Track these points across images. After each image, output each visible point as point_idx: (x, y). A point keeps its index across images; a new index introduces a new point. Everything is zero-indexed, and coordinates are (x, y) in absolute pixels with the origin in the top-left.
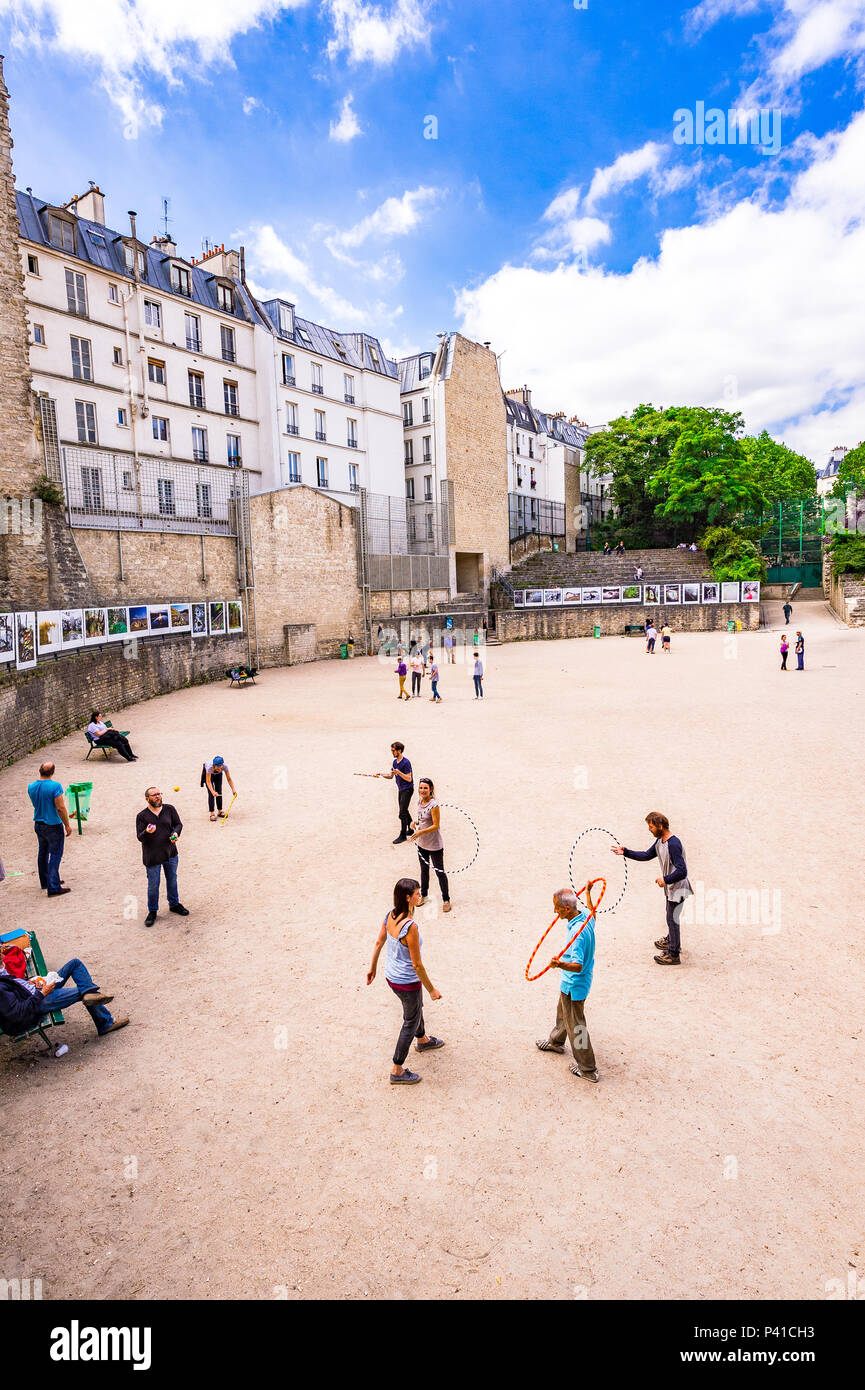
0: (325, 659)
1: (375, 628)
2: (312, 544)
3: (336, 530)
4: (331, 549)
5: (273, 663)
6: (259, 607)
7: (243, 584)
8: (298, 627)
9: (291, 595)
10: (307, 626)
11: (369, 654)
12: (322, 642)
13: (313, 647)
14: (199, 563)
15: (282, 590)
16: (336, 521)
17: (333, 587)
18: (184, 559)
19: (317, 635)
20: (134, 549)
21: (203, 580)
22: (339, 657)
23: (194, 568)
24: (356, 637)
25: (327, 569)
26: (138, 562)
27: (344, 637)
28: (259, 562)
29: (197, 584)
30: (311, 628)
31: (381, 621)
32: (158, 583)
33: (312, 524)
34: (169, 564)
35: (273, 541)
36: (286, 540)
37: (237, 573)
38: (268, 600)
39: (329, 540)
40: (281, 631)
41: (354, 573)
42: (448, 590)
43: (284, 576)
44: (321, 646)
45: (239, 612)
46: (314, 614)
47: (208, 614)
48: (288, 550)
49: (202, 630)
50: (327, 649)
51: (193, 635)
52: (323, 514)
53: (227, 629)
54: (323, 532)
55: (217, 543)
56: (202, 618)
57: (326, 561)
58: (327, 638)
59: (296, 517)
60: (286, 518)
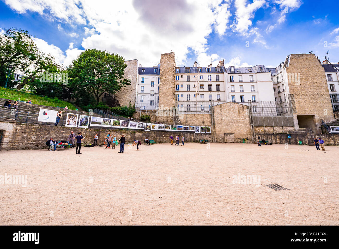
0: (238, 143)
1: (257, 136)
2: (233, 115)
3: (241, 111)
4: (240, 116)
5: (221, 141)
6: (217, 128)
7: (213, 123)
8: (229, 134)
9: (227, 126)
10: (232, 134)
11: (254, 143)
12: (237, 138)
13: (234, 139)
14: (202, 119)
15: (224, 125)
16: (241, 109)
17: (241, 125)
18: (199, 119)
19: (235, 136)
20: (189, 117)
21: (203, 122)
22: (242, 142)
23: (201, 120)
24: (249, 138)
25: (239, 120)
26: (190, 119)
27: (245, 138)
28: (217, 119)
29: (202, 123)
30: (233, 134)
31: (259, 135)
32: (194, 123)
33: (233, 110)
34: (196, 119)
35: (221, 114)
36: (225, 114)
37: (211, 121)
38: (220, 127)
39: (239, 113)
40: (223, 134)
41: (249, 121)
42: (294, 127)
43: (224, 122)
44: (236, 139)
45: (210, 129)
46: (234, 131)
47: (200, 129)
48: (226, 116)
49: (198, 132)
50: (239, 140)
51: (195, 132)
52: (237, 108)
53: (206, 132)
54: (237, 112)
55: (207, 115)
56: (199, 129)
57: (238, 119)
58: (239, 137)
59: (228, 109)
60: (225, 109)
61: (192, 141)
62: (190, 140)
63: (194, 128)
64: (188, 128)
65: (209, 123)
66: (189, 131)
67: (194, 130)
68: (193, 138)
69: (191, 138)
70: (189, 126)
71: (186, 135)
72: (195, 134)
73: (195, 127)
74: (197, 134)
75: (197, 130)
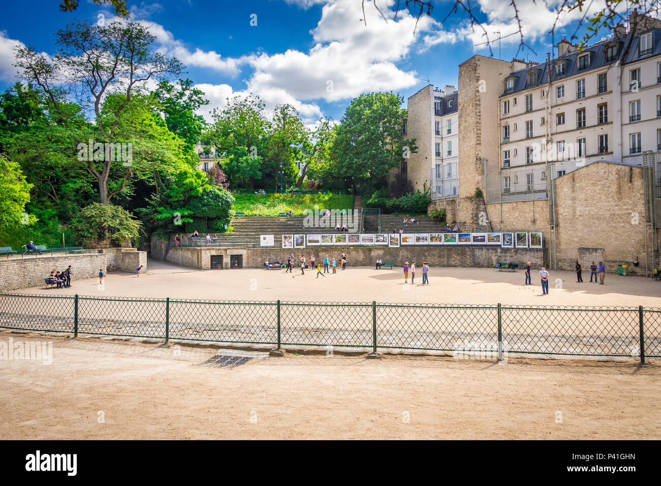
0: (612, 273)
2: (604, 197)
3: (626, 185)
4: (621, 199)
5: (569, 268)
6: (564, 235)
7: (554, 223)
8: (588, 249)
9: (586, 230)
10: (596, 250)
12: (609, 261)
14: (532, 214)
15: (579, 227)
16: (627, 178)
18: (525, 213)
19: (603, 256)
20: (506, 210)
21: (534, 222)
23: (530, 216)
25: (617, 212)
26: (508, 215)
28: (564, 211)
29: (531, 224)
30: (599, 251)
32: (514, 224)
33: (604, 185)
34: (519, 215)
35: (574, 199)
36: (583, 197)
37: (551, 217)
38: (569, 232)
39: (620, 193)
40: (577, 250)
43: (581, 218)
45: (539, 238)
46: (604, 243)
47: (514, 238)
48: (584, 203)
49: (510, 245)
50: (613, 266)
51: (502, 246)
52: (613, 177)
53: (529, 246)
54: (614, 188)
55: (541, 203)
56: (511, 240)
57: (616, 207)
58: (615, 259)
59: (591, 182)
60: (584, 184)
61: (493, 264)
62: (489, 263)
63: (499, 236)
64: (484, 237)
65: (546, 223)
66: (486, 243)
67: (499, 241)
68: (494, 258)
69: (490, 258)
70: (486, 234)
71: (478, 252)
72: (499, 250)
73: (501, 234)
74: (506, 251)
75: (507, 242)
